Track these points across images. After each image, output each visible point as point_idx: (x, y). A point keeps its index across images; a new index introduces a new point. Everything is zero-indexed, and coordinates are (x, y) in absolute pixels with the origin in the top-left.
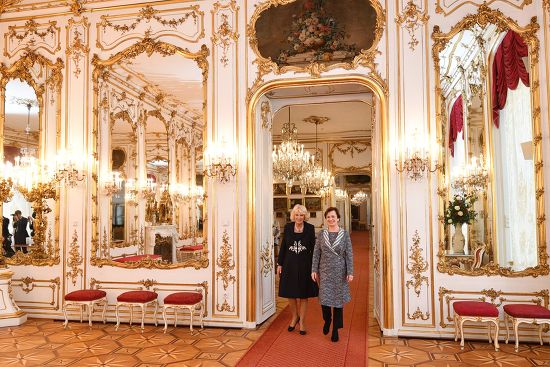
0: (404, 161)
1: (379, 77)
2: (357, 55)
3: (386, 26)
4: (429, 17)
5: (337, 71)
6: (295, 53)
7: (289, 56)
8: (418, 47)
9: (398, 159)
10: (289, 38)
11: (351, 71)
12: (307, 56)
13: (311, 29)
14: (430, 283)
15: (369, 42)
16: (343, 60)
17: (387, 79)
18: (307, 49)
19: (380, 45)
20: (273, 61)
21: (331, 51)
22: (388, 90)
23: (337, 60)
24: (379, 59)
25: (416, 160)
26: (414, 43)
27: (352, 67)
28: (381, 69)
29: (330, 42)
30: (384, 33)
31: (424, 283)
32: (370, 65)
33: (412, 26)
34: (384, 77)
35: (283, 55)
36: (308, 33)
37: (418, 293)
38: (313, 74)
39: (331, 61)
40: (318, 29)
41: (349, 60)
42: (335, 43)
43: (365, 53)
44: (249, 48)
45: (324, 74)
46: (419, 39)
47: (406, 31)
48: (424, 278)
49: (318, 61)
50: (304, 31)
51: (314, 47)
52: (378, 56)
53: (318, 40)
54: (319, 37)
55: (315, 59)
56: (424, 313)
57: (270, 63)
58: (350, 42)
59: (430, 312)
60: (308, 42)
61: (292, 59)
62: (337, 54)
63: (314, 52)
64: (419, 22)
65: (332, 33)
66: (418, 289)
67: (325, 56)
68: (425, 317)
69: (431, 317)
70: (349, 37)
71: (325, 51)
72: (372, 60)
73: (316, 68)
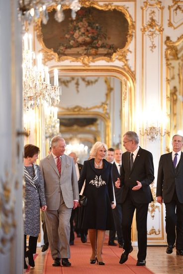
0: (145, 128)
1: (129, 69)
2: (115, 52)
3: (135, 33)
4: (163, 29)
5: (101, 62)
6: (71, 47)
7: (66, 48)
8: (156, 50)
9: (141, 127)
10: (67, 36)
11: (111, 64)
12: (80, 50)
13: (82, 30)
14: (160, 210)
15: (123, 44)
16: (105, 55)
17: (135, 71)
18: (79, 45)
19: (130, 46)
20: (55, 51)
21: (97, 48)
22: (135, 79)
23: (101, 55)
24: (130, 56)
25: (152, 129)
26: (153, 47)
27: (111, 60)
28: (131, 63)
29: (95, 42)
30: (134, 38)
31: (157, 210)
32: (124, 60)
33: (152, 35)
34: (133, 69)
35: (62, 48)
36: (80, 33)
37: (153, 217)
38: (84, 63)
39: (96, 55)
40: (88, 31)
41: (109, 55)
42: (100, 42)
43: (120, 52)
44: (36, 40)
45: (92, 64)
46: (156, 45)
47: (148, 39)
48: (157, 207)
49: (88, 55)
50: (77, 31)
51: (85, 44)
52: (129, 54)
53: (88, 39)
54: (88, 37)
55: (85, 52)
56: (157, 230)
57: (52, 53)
58: (110, 42)
59: (161, 229)
60: (80, 40)
61: (69, 51)
62: (101, 51)
63: (84, 48)
64: (157, 32)
65: (98, 35)
66: (153, 214)
67: (93, 51)
68: (157, 233)
69: (161, 232)
70: (109, 38)
71: (93, 47)
72: (125, 57)
73: (86, 60)
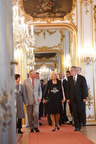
0: (83, 58)
1: (74, 24)
2: (65, 15)
3: (77, 4)
4: (92, 1)
5: (58, 21)
6: (40, 13)
7: (38, 14)
8: (89, 13)
9: (81, 57)
10: (38, 7)
11: (63, 22)
12: (46, 14)
13: (46, 3)
14: (94, 104)
15: (70, 10)
16: (60, 17)
17: (77, 26)
18: (45, 12)
19: (74, 11)
20: (31, 16)
21: (55, 13)
22: (77, 30)
23: (58, 17)
24: (74, 17)
25: (88, 58)
26: (87, 11)
27: (63, 20)
28: (75, 21)
29: (54, 9)
30: (76, 7)
31: (91, 104)
32: (71, 20)
33: (86, 5)
34: (76, 25)
35: (35, 14)
36: (45, 5)
37: (90, 108)
38: (48, 22)
39: (55, 17)
40: (49, 3)
41: (62, 17)
42: (57, 10)
43: (68, 15)
44: (20, 9)
45: (52, 22)
46: (89, 10)
47: (84, 7)
48: (91, 103)
49: (50, 17)
50: (44, 4)
51: (48, 11)
52: (73, 16)
53: (50, 8)
54: (50, 7)
55: (48, 16)
56: (92, 116)
57: (30, 16)
58: (62, 10)
59: (94, 116)
60: (45, 9)
61: (39, 15)
62: (58, 14)
63: (48, 13)
64: (89, 3)
65: (55, 6)
66: (89, 107)
67: (53, 15)
68: (92, 118)
69: (94, 117)
70: (62, 7)
71: (53, 13)
72: (71, 18)
73: (49, 20)
